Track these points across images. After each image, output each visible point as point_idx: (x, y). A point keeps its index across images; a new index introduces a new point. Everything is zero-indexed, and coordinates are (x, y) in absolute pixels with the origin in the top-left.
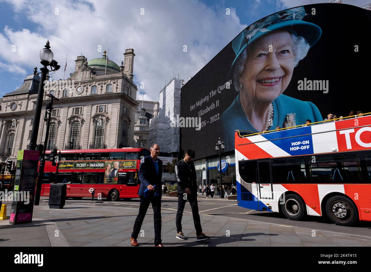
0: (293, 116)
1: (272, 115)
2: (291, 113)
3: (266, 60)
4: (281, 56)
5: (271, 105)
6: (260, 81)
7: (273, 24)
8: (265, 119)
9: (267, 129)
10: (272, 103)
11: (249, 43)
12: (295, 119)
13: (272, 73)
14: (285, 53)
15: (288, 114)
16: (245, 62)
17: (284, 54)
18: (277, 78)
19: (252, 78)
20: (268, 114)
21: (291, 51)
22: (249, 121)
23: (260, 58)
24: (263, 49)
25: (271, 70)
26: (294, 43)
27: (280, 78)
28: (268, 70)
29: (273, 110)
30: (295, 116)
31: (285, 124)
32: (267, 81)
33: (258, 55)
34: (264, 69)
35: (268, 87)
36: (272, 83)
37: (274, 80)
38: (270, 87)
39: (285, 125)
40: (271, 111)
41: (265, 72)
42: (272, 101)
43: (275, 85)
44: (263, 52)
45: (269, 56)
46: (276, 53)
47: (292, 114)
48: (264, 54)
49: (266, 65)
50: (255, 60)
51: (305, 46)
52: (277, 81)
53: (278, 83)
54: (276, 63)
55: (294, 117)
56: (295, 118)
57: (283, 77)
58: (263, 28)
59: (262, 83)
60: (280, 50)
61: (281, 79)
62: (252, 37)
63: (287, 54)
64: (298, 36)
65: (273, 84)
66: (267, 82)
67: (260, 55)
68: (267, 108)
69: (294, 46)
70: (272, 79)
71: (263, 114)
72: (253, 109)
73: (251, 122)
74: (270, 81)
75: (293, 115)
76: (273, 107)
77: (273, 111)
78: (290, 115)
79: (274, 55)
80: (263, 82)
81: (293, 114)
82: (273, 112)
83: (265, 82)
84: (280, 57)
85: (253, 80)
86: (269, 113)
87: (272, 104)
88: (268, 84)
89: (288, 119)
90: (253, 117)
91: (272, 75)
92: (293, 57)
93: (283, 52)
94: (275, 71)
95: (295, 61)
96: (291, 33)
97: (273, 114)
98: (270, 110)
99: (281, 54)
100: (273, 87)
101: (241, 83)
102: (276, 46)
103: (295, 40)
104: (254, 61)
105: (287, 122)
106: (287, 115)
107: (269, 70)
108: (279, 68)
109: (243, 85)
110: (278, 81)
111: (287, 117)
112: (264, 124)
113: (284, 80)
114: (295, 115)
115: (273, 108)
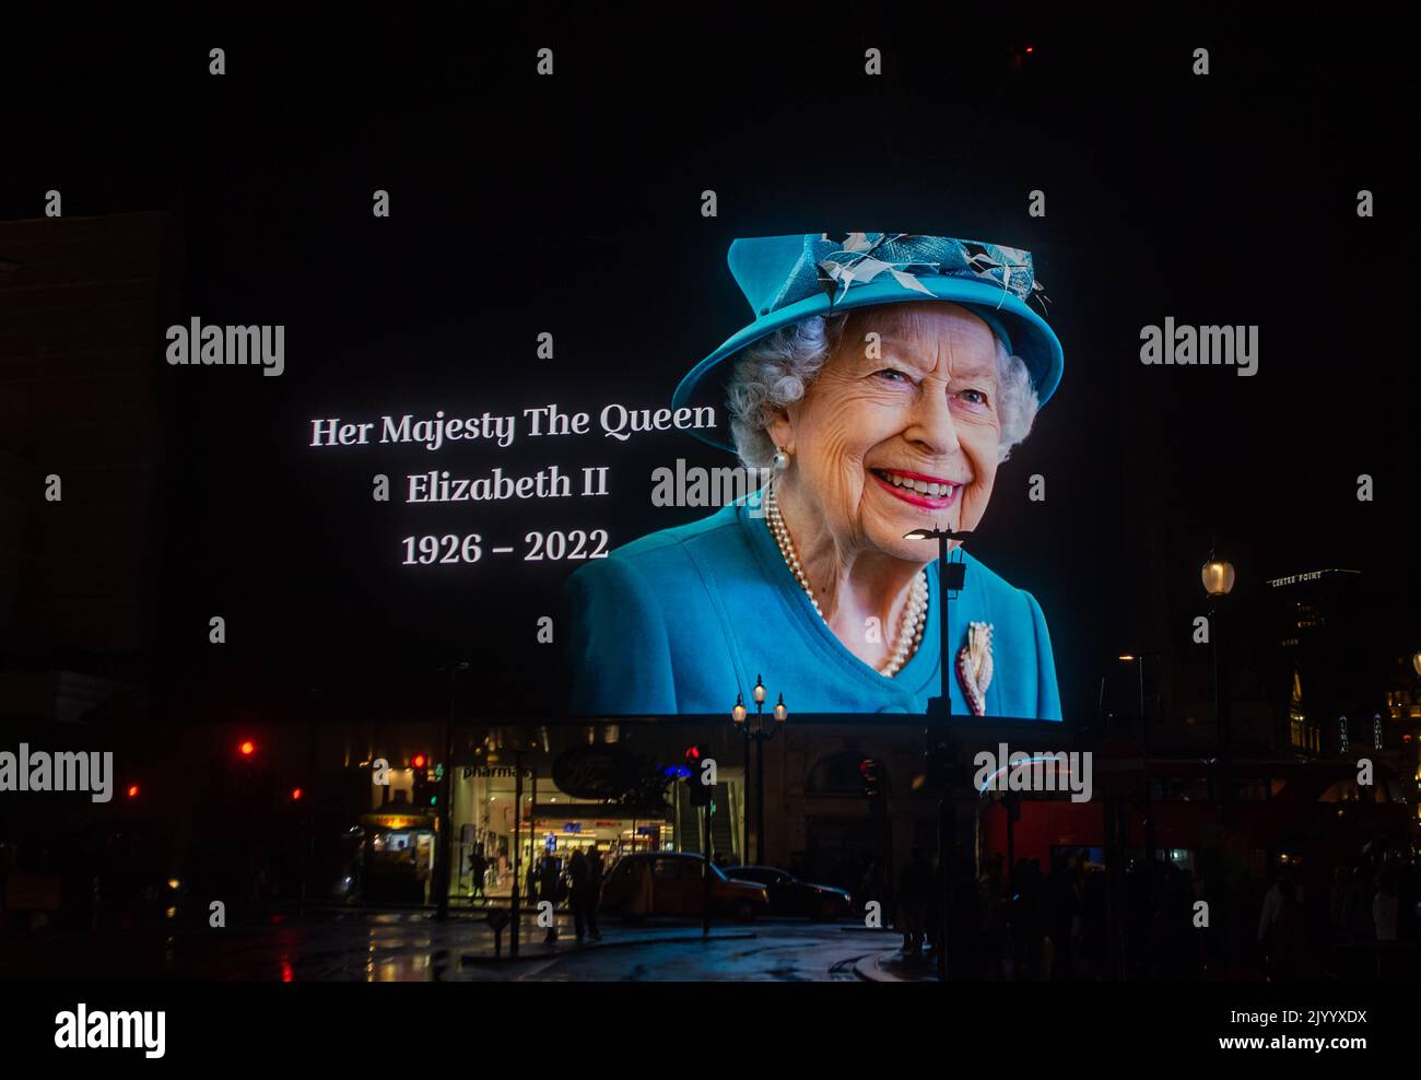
0: (988, 635)
1: (924, 617)
2: (980, 622)
3: (913, 403)
4: (962, 406)
5: (920, 576)
6: (880, 474)
7: (943, 272)
8: (897, 624)
9: (902, 661)
10: (925, 571)
11: (840, 299)
12: (991, 643)
13: (929, 459)
14: (975, 401)
15: (972, 624)
16: (814, 369)
17: (973, 404)
18: (947, 483)
19: (849, 449)
20: (906, 607)
21: (991, 400)
22: (820, 613)
23: (888, 385)
24: (903, 355)
25: (926, 448)
26: (1002, 373)
27: (956, 487)
28: (918, 443)
29: (926, 595)
30: (991, 635)
31: (962, 657)
32: (910, 483)
33: (882, 369)
34: (902, 434)
35: (912, 508)
36: (927, 497)
37: (934, 489)
38: (920, 510)
39: (962, 660)
40: (920, 600)
41: (907, 446)
42: (923, 563)
43: (939, 507)
44: (901, 366)
45: (922, 391)
46: (948, 390)
47: (984, 624)
48: (907, 378)
49: (910, 421)
50: (865, 381)
51: (1028, 397)
52: (946, 496)
53: (949, 505)
54: (947, 428)
55: (988, 639)
56: (991, 639)
57: (967, 488)
58: (908, 270)
59: (892, 483)
60: (964, 384)
61: (960, 492)
62: (855, 285)
63: (979, 408)
64: (1014, 354)
65: (933, 503)
66: (913, 489)
67: (890, 374)
68: (902, 585)
69: (1001, 385)
70: (929, 480)
71: (890, 605)
72: (846, 575)
73: (832, 621)
74: (922, 487)
75: (987, 630)
76: (926, 586)
77: (927, 602)
78: (978, 626)
79: (940, 396)
80: (897, 484)
81: (988, 625)
82: (925, 606)
83: (902, 485)
84: (958, 409)
85: (852, 460)
86: (913, 605)
87: (924, 576)
88: (912, 495)
89: (971, 641)
90: (840, 603)
91: (927, 466)
92: (997, 423)
93: (971, 395)
94: (941, 457)
95: (1002, 441)
96: (996, 335)
97: (926, 612)
98: (915, 595)
99: (965, 402)
100: (932, 511)
101: (783, 450)
102: (950, 364)
103: (1005, 367)
104: (860, 384)
105: (968, 650)
106: (969, 626)
107: (921, 446)
108: (955, 451)
109: (793, 458)
110: (949, 495)
111: (971, 634)
112: (889, 642)
113: (967, 499)
114: (992, 632)
115: (928, 591)
